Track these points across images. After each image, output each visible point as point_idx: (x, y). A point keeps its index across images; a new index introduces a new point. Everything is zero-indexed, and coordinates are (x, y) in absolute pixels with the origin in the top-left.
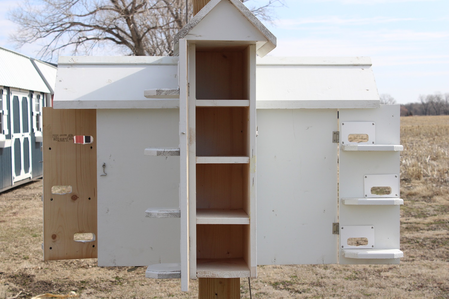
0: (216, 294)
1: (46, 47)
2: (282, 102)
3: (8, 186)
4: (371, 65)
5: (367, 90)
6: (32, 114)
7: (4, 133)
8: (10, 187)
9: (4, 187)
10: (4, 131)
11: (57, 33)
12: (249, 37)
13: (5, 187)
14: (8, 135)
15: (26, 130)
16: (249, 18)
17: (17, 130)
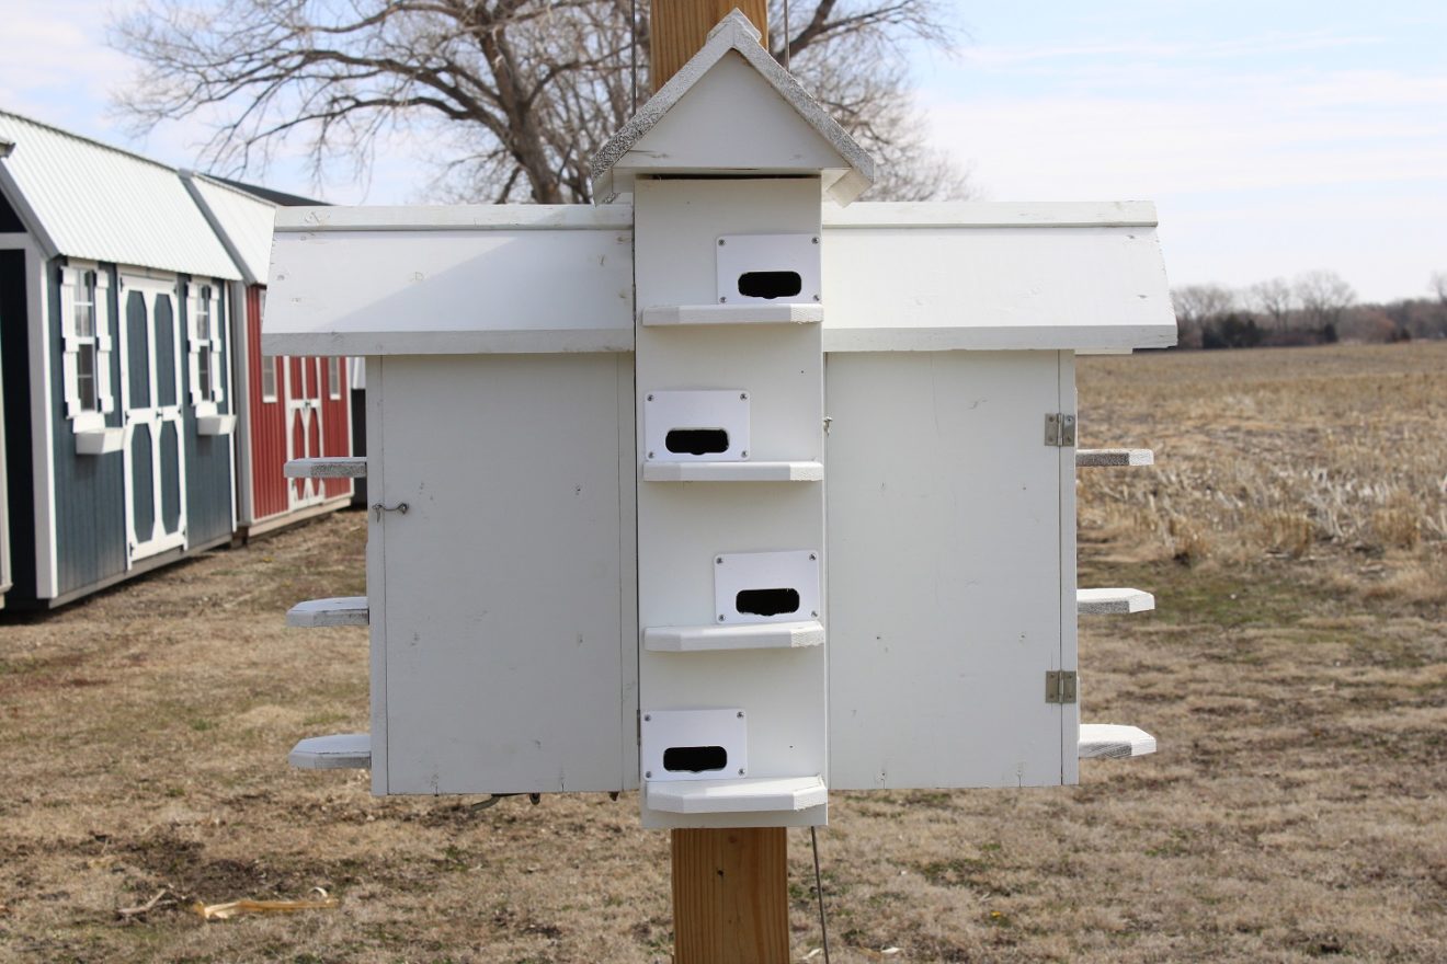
0: (721, 873)
1: (228, 132)
2: (900, 331)
3: (112, 575)
4: (1154, 225)
5: (1143, 297)
6: (187, 346)
7: (100, 409)
8: (120, 578)
9: (101, 575)
10: (99, 401)
11: (262, 87)
12: (798, 157)
13: (105, 578)
14: (113, 413)
15: (167, 398)
16: (798, 105)
17: (140, 400)
